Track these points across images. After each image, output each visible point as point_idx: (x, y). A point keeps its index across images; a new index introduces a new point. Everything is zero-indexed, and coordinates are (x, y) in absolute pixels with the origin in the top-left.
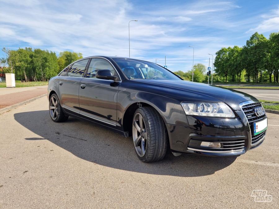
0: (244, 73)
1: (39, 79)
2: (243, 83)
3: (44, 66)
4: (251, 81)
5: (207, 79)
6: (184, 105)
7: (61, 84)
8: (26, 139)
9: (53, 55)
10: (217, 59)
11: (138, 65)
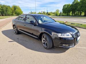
0: (71, 12)
1: (6, 15)
2: (71, 16)
3: (6, 11)
4: (73, 15)
5: (60, 14)
6: (58, 34)
7: (17, 23)
8: (9, 42)
9: (9, 6)
10: (63, 8)
11: (42, 17)
